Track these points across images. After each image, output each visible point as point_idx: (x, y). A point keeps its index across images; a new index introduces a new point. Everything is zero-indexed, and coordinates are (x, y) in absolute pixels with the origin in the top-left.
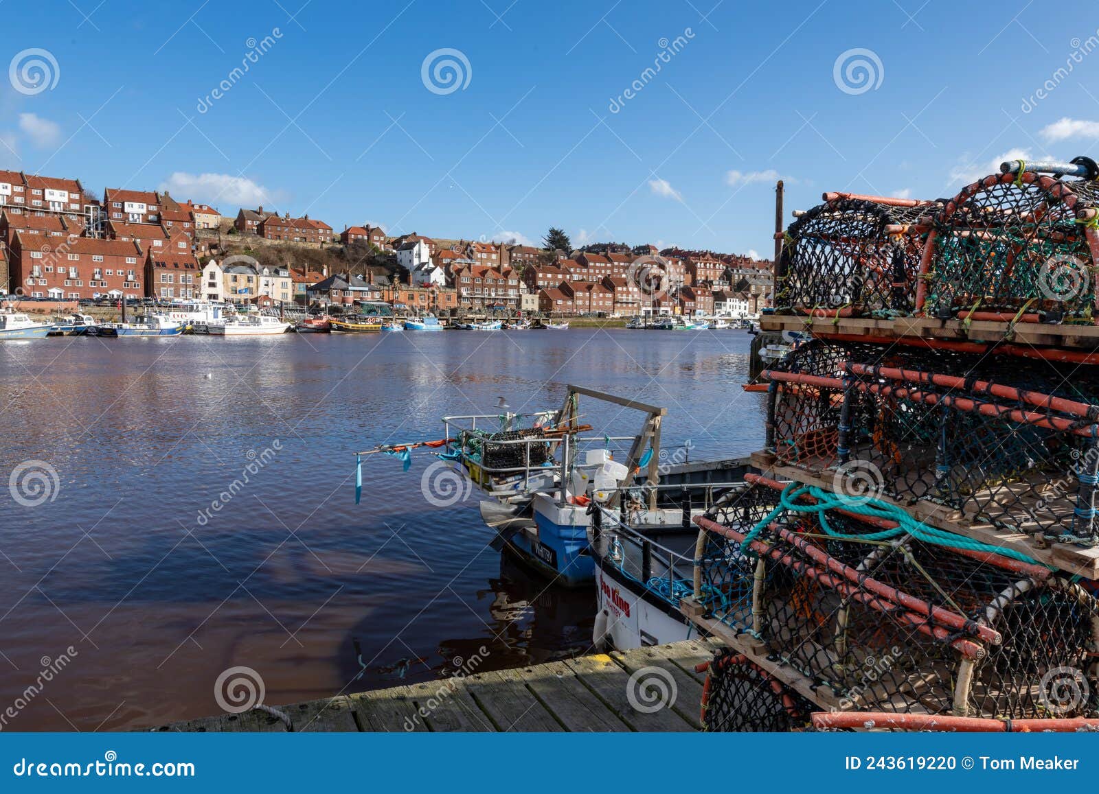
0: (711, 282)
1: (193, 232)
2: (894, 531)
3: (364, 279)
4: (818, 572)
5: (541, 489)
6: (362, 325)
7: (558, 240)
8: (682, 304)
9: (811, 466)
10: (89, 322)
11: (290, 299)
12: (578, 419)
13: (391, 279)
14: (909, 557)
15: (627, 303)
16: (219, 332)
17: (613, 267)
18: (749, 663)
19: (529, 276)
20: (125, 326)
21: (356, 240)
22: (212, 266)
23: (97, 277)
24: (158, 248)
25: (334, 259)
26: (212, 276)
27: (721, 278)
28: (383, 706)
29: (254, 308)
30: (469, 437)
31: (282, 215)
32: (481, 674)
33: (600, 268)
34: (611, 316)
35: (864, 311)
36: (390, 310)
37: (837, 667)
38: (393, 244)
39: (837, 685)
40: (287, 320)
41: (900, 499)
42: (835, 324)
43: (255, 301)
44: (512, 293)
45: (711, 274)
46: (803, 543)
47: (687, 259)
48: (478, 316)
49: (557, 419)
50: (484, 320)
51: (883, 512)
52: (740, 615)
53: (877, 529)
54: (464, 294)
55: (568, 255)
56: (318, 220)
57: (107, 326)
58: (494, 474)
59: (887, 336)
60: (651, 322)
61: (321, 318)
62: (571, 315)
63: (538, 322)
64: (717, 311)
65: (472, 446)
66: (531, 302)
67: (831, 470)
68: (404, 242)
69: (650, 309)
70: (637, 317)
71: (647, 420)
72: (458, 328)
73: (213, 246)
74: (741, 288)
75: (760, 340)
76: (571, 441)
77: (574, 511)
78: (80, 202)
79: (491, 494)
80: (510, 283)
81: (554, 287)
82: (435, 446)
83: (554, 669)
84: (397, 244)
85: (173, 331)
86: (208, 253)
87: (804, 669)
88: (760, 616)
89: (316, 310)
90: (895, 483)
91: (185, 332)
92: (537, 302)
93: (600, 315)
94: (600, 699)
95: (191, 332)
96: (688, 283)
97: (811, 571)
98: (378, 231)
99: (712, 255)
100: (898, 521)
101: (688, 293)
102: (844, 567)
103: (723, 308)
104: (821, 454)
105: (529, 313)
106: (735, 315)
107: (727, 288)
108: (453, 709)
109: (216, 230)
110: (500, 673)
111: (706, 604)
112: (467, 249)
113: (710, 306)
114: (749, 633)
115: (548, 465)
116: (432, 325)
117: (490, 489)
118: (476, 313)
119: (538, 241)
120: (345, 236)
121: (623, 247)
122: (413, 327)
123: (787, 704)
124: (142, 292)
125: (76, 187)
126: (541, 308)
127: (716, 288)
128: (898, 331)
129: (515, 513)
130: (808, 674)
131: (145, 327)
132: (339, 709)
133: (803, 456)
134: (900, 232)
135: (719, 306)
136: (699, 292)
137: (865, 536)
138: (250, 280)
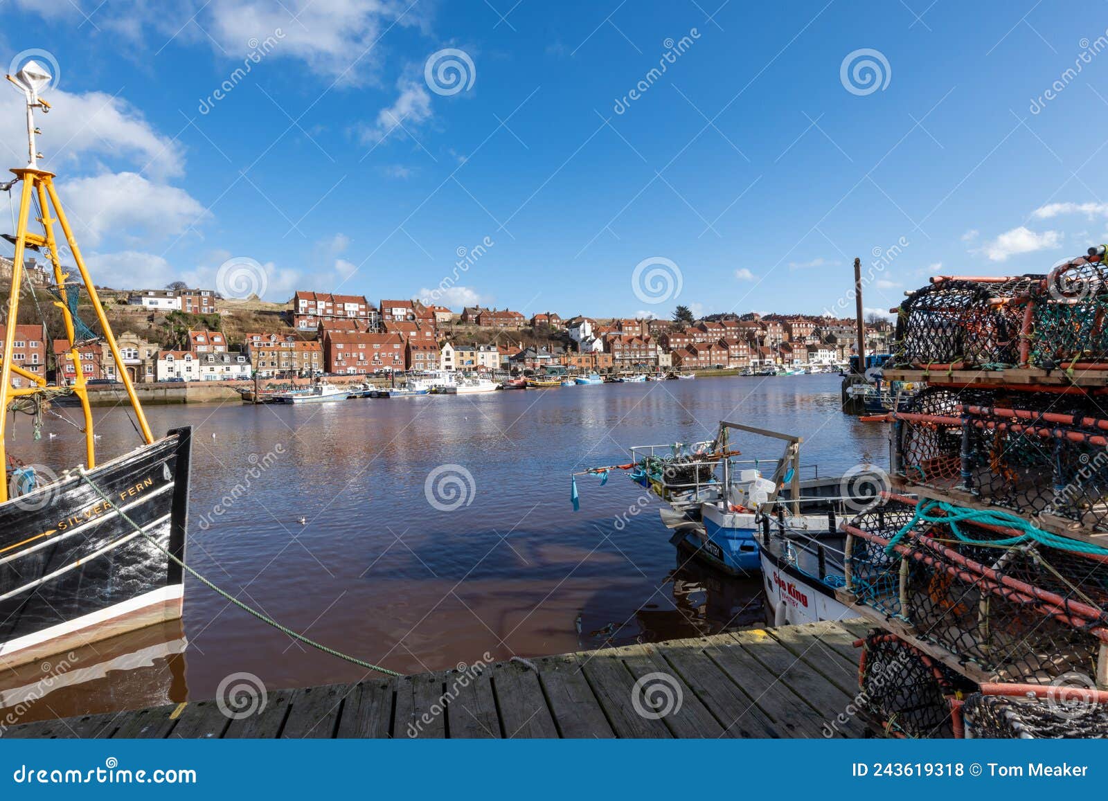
0: (805, 337)
1: (435, 324)
2: (1022, 537)
3: (547, 350)
4: (958, 570)
5: (708, 500)
6: (547, 382)
7: (683, 314)
8: (782, 356)
9: (938, 485)
10: (372, 388)
11: (498, 366)
12: (729, 446)
13: (565, 349)
14: (1037, 559)
15: (739, 357)
16: (453, 391)
17: (726, 331)
18: (901, 642)
19: (663, 342)
20: (395, 390)
21: (541, 323)
22: (447, 347)
23: (376, 358)
24: (413, 337)
25: (527, 338)
26: (448, 353)
27: (813, 334)
28: (600, 661)
29: (475, 374)
30: (651, 461)
31: (491, 310)
32: (668, 641)
33: (716, 332)
34: (727, 367)
35: (974, 364)
36: (564, 371)
37: (982, 647)
38: (566, 324)
39: (983, 662)
40: (497, 381)
41: (1022, 513)
42: (950, 375)
43: (475, 369)
44: (652, 354)
45: (803, 331)
46: (941, 547)
47: (785, 322)
48: (628, 372)
49: (714, 446)
50: (633, 375)
51: (1008, 523)
52: (888, 603)
53: (1004, 536)
54: (617, 357)
55: (692, 325)
56: (515, 311)
57: (384, 391)
58: (673, 489)
59: (997, 384)
60: (758, 371)
61: (520, 379)
62: (696, 368)
63: (672, 374)
64: (811, 359)
65: (653, 468)
66: (666, 360)
67: (957, 489)
68: (574, 322)
69: (757, 361)
70: (747, 367)
71: (788, 447)
72: (614, 381)
73: (448, 334)
74: (830, 341)
75: (850, 381)
76: (729, 463)
77: (734, 517)
78: (366, 310)
79: (672, 503)
80: (650, 347)
81: (683, 348)
82: (625, 468)
83: (722, 638)
84: (568, 324)
85: (424, 392)
86: (444, 338)
87: (951, 648)
88: (907, 604)
89: (515, 373)
90: (1016, 499)
91: (432, 392)
92: (670, 360)
93: (718, 367)
94: (762, 664)
95: (436, 392)
96: (786, 339)
97: (951, 570)
98: (556, 317)
99: (804, 317)
100: (1023, 531)
101: (786, 347)
102: (982, 567)
103: (816, 357)
104: (945, 476)
105: (665, 368)
106: (826, 362)
107: (817, 342)
108: (651, 667)
109: (449, 323)
110: (683, 641)
111: (858, 593)
112: (619, 326)
113: (805, 356)
114: (898, 617)
115: (713, 481)
116: (595, 380)
117: (670, 500)
118: (626, 370)
119: (670, 316)
120: (533, 321)
121: (733, 316)
122: (582, 382)
123: (938, 675)
124: (404, 367)
125: (363, 300)
126: (674, 364)
127: (809, 342)
128: (1007, 380)
129: (685, 518)
130: (955, 652)
131: (407, 390)
132: (570, 662)
133: (930, 478)
134: (1000, 303)
135: (813, 356)
136: (795, 346)
137: (996, 542)
138: (472, 355)
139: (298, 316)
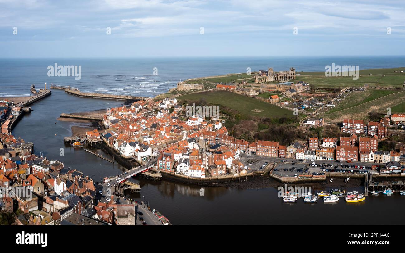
22: (372, 153)
23: (349, 155)
124: (357, 158)
125: (362, 122)
138: (380, 156)
139: (342, 128)
